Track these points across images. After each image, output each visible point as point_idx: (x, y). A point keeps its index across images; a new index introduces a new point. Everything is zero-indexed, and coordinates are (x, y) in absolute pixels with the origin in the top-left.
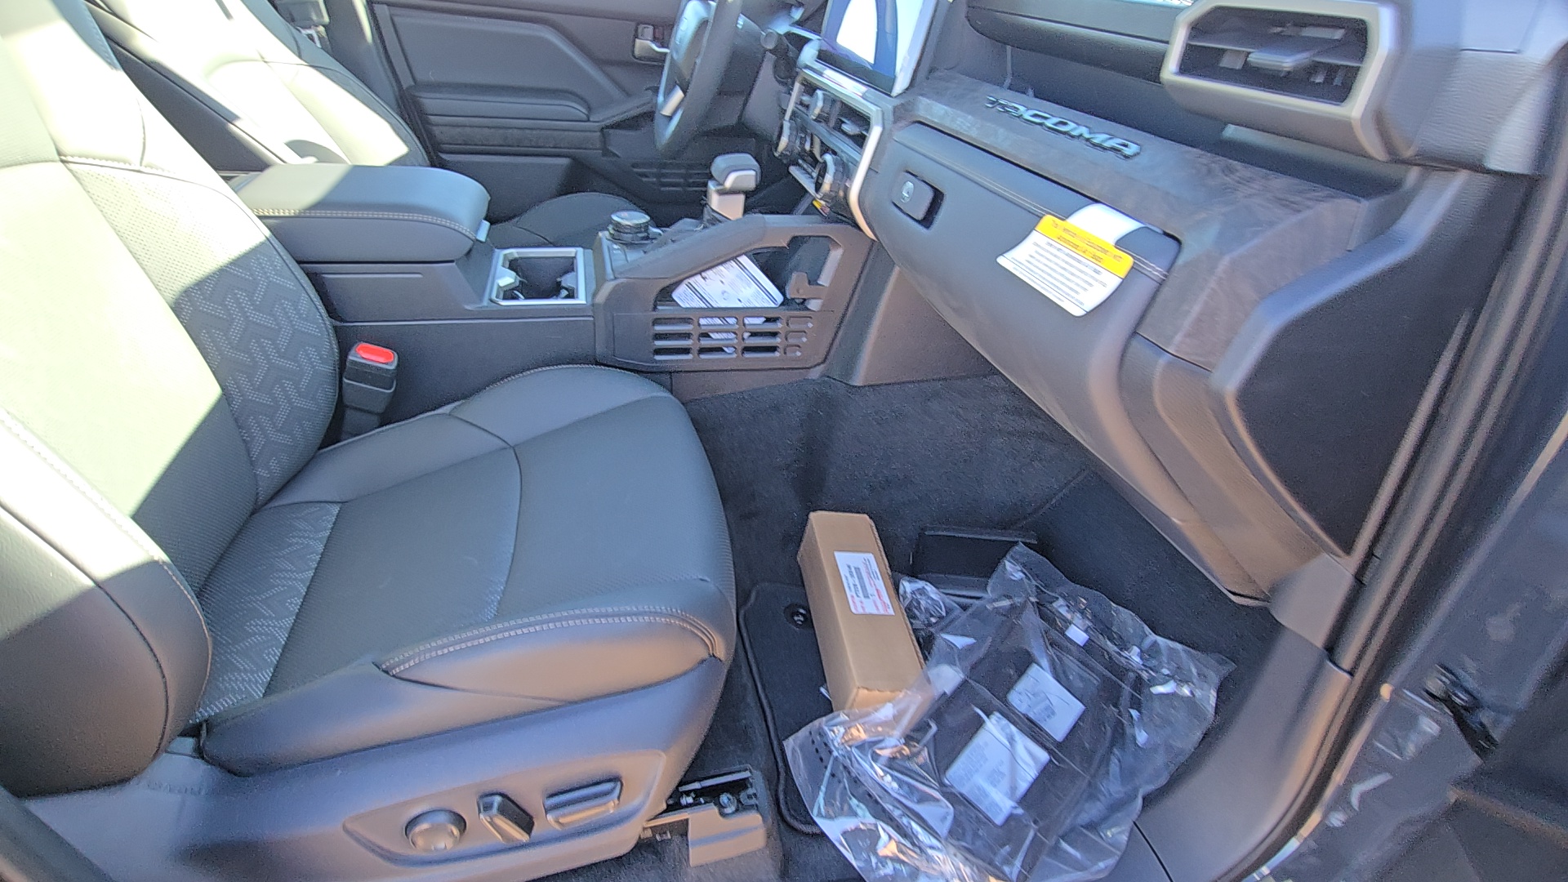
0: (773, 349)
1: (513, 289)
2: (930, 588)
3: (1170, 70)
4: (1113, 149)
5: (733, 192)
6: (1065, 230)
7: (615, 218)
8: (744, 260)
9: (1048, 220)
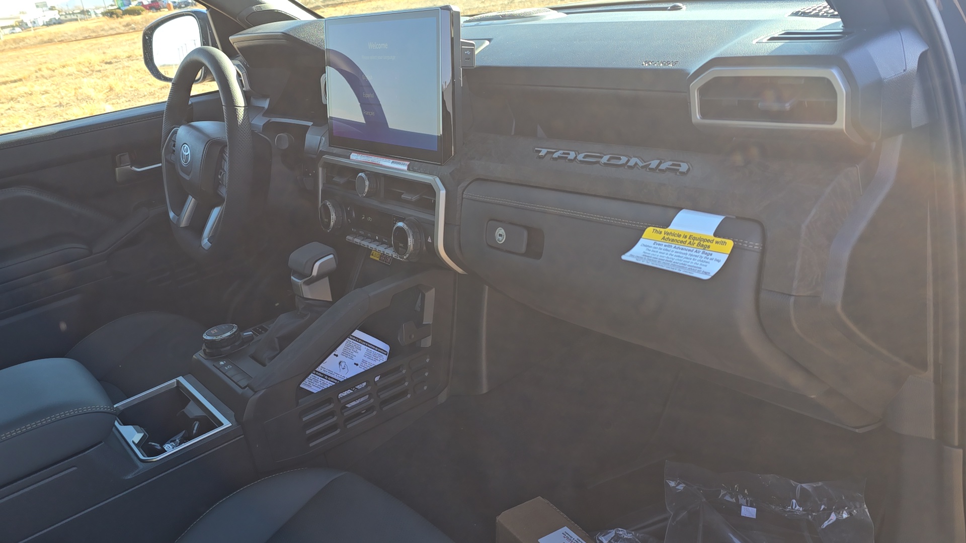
0: (404, 393)
1: (148, 441)
2: (622, 532)
3: (697, 116)
4: (668, 169)
5: (320, 277)
6: (668, 234)
7: (205, 337)
8: (357, 333)
9: (649, 231)
